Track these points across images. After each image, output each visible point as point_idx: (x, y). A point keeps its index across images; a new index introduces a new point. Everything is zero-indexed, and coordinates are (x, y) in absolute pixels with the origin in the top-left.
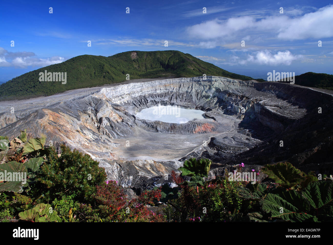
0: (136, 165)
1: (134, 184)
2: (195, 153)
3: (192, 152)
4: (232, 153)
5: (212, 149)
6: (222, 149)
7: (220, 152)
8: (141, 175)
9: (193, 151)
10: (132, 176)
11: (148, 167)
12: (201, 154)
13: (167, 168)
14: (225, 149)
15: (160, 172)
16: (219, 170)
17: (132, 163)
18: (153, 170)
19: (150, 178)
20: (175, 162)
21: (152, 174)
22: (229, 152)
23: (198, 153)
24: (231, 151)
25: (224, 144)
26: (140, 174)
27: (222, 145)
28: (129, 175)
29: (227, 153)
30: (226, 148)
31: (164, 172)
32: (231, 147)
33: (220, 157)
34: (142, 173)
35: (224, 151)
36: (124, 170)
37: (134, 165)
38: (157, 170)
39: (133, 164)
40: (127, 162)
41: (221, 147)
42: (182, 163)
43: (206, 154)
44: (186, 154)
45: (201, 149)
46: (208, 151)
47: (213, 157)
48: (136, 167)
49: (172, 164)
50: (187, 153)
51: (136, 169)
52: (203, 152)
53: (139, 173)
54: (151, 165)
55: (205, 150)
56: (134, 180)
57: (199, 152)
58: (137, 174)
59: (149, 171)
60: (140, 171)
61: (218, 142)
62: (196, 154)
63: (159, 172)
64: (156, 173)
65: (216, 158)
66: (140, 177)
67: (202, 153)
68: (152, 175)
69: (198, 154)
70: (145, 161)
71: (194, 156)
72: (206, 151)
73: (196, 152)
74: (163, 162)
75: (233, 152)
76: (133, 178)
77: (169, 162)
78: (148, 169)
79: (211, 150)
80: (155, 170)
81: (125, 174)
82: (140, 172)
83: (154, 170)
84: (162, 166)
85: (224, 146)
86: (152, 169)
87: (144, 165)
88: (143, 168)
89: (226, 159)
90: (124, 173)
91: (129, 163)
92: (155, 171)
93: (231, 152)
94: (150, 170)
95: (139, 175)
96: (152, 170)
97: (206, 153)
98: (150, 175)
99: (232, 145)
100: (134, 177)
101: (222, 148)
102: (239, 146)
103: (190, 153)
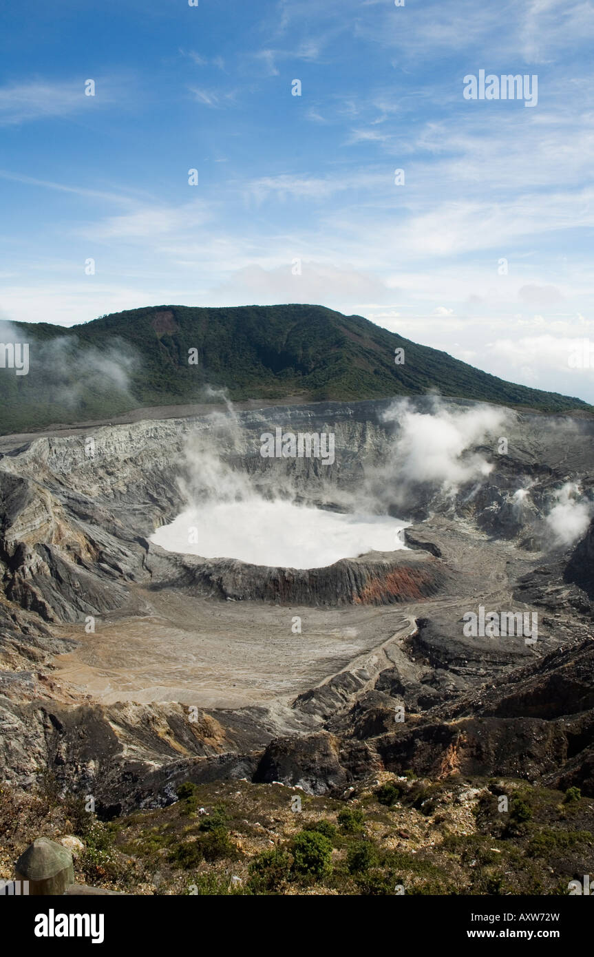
0: (115, 722)
1: (101, 789)
2: (352, 676)
3: (341, 673)
4: (483, 676)
5: (414, 659)
6: (450, 661)
7: (440, 671)
8: (130, 757)
9: (346, 669)
10: (94, 759)
11: (161, 730)
12: (373, 682)
13: (232, 731)
14: (462, 659)
15: (205, 746)
16: (398, 737)
17: (101, 711)
18: (179, 738)
19: (157, 769)
20: (267, 711)
21: (173, 751)
22: (474, 669)
23: (360, 676)
24: (479, 669)
25: (456, 643)
26: (125, 754)
27: (451, 648)
28: (85, 757)
29: (467, 674)
30: (465, 657)
31: (219, 745)
32: (483, 651)
33: (438, 690)
34: (133, 750)
35: (457, 668)
36: (69, 739)
37: (108, 719)
38: (193, 739)
39: (105, 717)
40: (80, 709)
41: (447, 653)
42: (295, 713)
43: (391, 684)
44: (318, 681)
45: (375, 659)
46: (400, 667)
47: (412, 691)
48: (114, 726)
49: (254, 718)
50: (325, 677)
51: (112, 733)
52: (380, 674)
53: (121, 749)
54: (172, 721)
55: (389, 666)
56: (101, 776)
57: (368, 674)
58: (113, 752)
59: (166, 743)
60: (129, 742)
61: (437, 636)
62: (354, 679)
63: (201, 746)
64: (190, 749)
65: (423, 693)
66: (125, 764)
67: (377, 676)
68: (171, 758)
69: (360, 680)
70: (150, 706)
71: (345, 686)
72: (392, 670)
73: (353, 672)
74: (223, 712)
75: (486, 669)
76: (100, 767)
77: (249, 708)
78: (160, 735)
79: (411, 664)
80: (186, 738)
81: (71, 753)
82: (125, 745)
83: (183, 740)
84: (216, 726)
85: (457, 649)
86: (176, 735)
87: (148, 721)
88: (144, 731)
89: (457, 696)
90: (68, 751)
91: (88, 713)
92: (188, 743)
93: (482, 671)
94: (167, 737)
95: (121, 759)
96: (175, 740)
97: (389, 674)
98: (164, 756)
99: (485, 646)
100: (101, 764)
101: (449, 657)
102: (510, 650)
103: (333, 676)
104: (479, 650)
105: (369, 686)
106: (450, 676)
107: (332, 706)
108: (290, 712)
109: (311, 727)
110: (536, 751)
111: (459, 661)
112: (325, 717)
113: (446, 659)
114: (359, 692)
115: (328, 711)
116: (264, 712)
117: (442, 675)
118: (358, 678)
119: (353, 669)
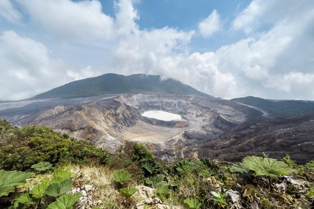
5: (184, 138)
7: (188, 140)
13: (155, 147)
27: (190, 136)
31: (153, 149)
33: (188, 143)
41: (190, 137)
43: (180, 141)
44: (168, 140)
45: (177, 137)
47: (184, 143)
57: (176, 139)
61: (188, 134)
65: (186, 143)
67: (178, 140)
70: (142, 142)
71: (173, 141)
72: (180, 139)
77: (158, 143)
84: (153, 146)
99: (196, 137)
102: (201, 138)
103: (171, 139)
105: (177, 141)
106: (190, 141)
107: (170, 144)
108: (164, 144)
109: (167, 147)
110: (210, 156)
111: (192, 139)
112: (169, 146)
114: (175, 142)
115: (170, 145)
116: (160, 144)
119: (174, 138)
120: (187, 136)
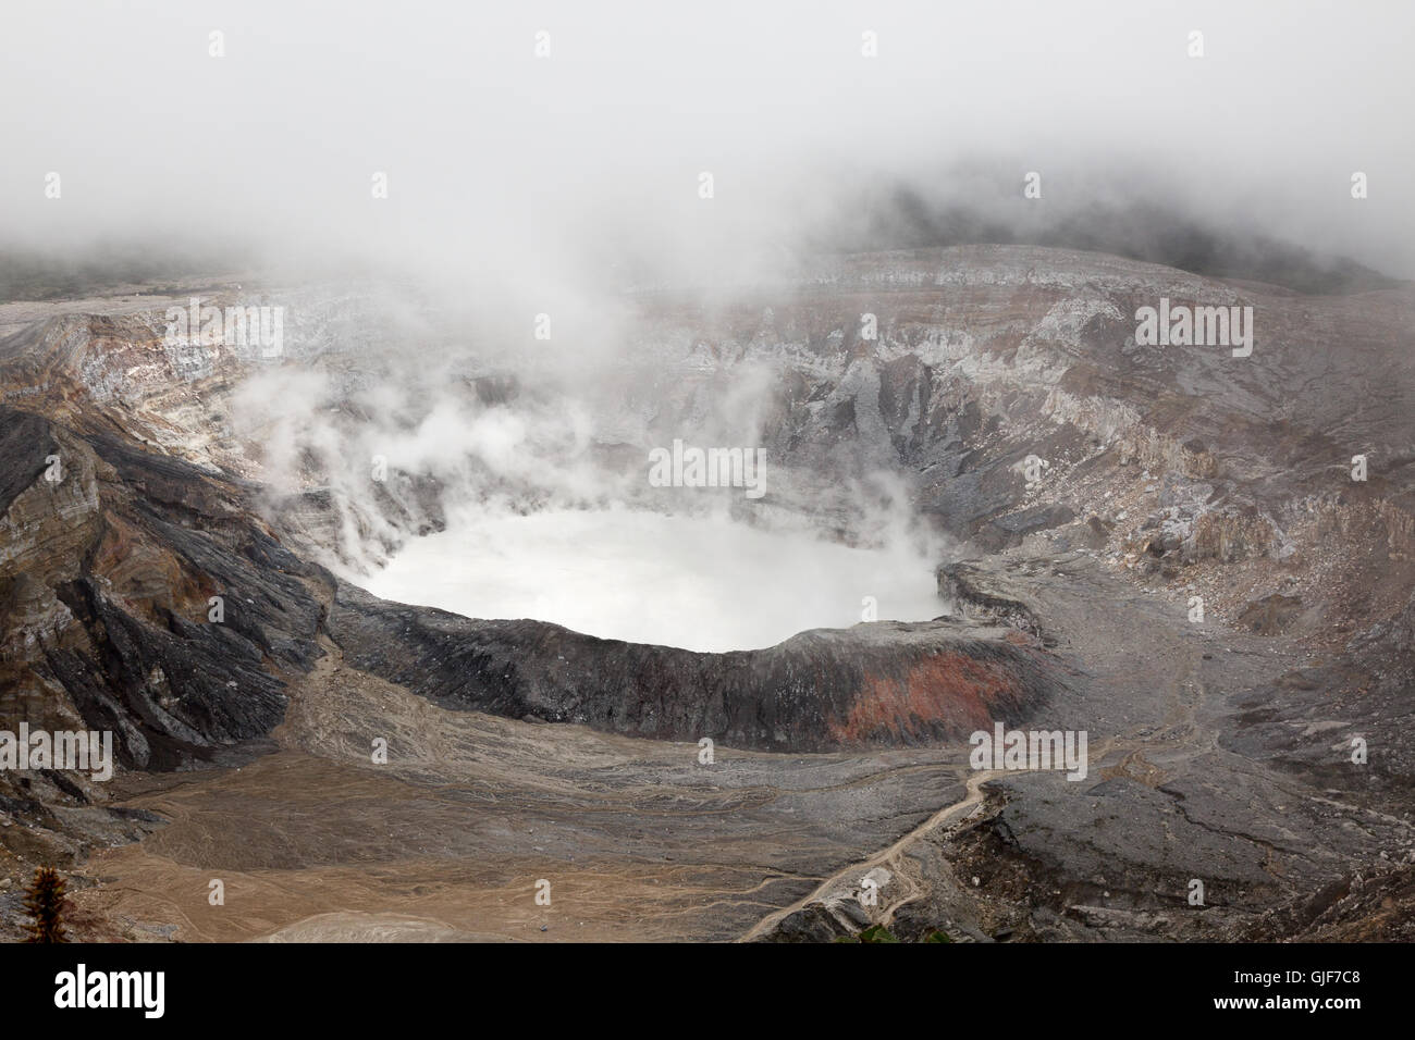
2: (827, 917)
3: (799, 907)
5: (976, 881)
6: (1066, 890)
7: (1043, 912)
9: (811, 899)
14: (1097, 886)
22: (1128, 915)
23: (848, 917)
24: (1141, 915)
25: (1084, 848)
27: (1070, 858)
29: (1111, 925)
30: (1102, 880)
32: (1150, 869)
35: (1083, 908)
41: (1059, 869)
44: (747, 926)
45: (884, 879)
46: (944, 901)
50: (763, 916)
52: (895, 913)
55: (918, 894)
57: (867, 912)
61: (1032, 828)
62: (836, 923)
67: (885, 918)
69: (848, 926)
72: (923, 905)
73: (831, 904)
75: (1160, 916)
79: (968, 891)
85: (1083, 862)
93: (1149, 920)
97: (918, 916)
99: (1154, 859)
101: (1063, 879)
103: (782, 914)
104: (1142, 866)
106: (1068, 927)
111: (1089, 891)
113: (1056, 885)
117: (1049, 922)
118: (843, 921)
119: (829, 897)
120: (1021, 855)
